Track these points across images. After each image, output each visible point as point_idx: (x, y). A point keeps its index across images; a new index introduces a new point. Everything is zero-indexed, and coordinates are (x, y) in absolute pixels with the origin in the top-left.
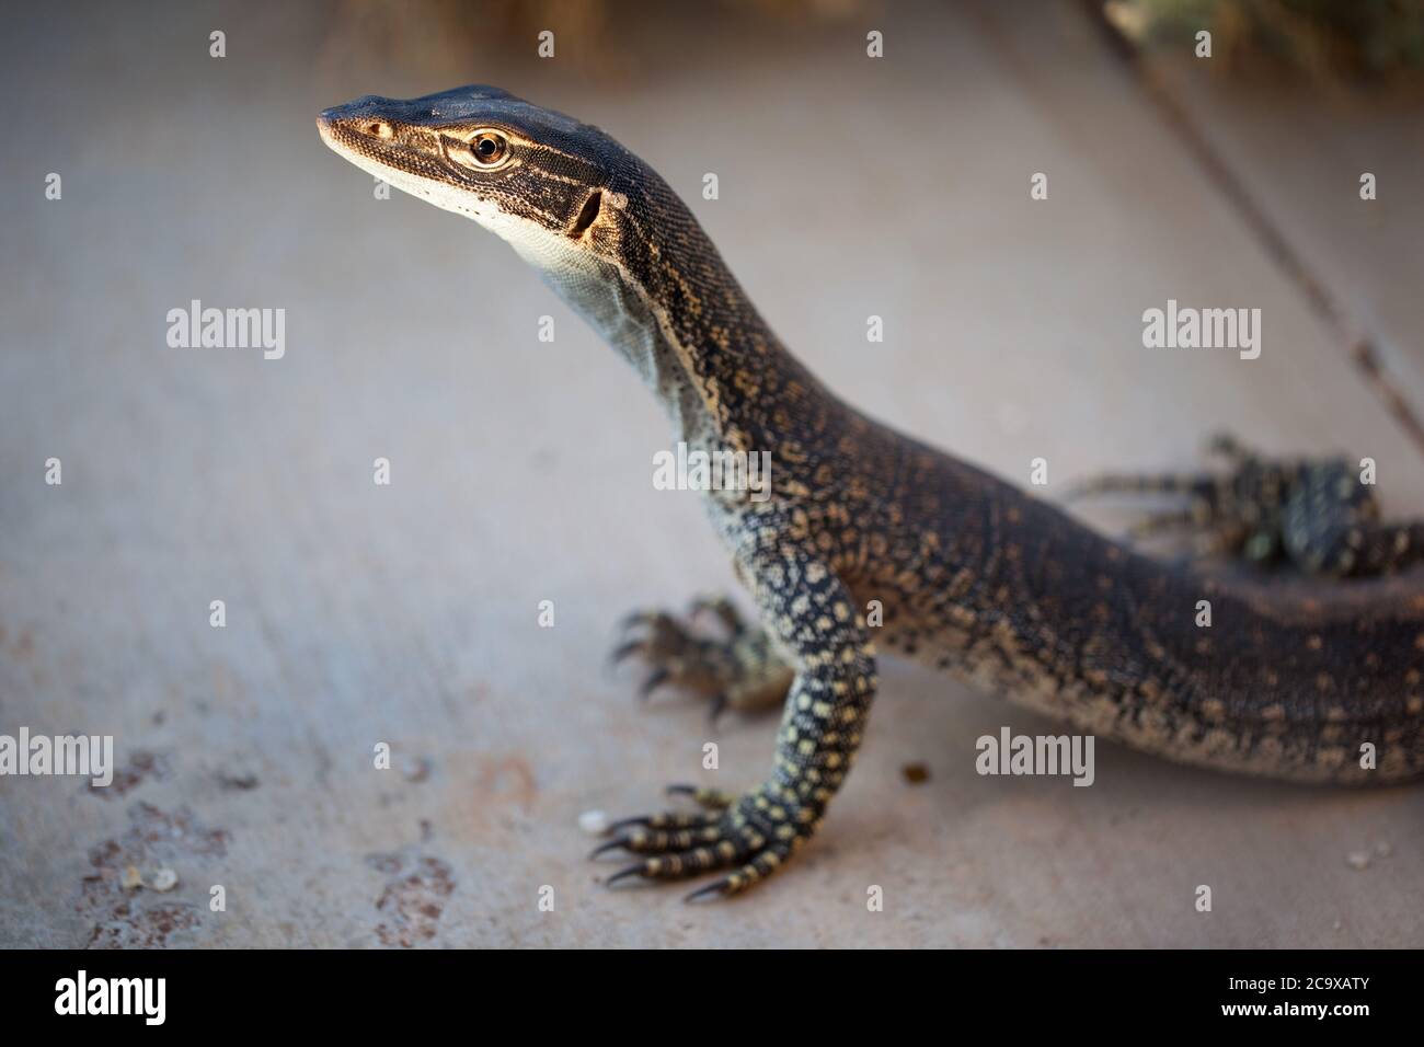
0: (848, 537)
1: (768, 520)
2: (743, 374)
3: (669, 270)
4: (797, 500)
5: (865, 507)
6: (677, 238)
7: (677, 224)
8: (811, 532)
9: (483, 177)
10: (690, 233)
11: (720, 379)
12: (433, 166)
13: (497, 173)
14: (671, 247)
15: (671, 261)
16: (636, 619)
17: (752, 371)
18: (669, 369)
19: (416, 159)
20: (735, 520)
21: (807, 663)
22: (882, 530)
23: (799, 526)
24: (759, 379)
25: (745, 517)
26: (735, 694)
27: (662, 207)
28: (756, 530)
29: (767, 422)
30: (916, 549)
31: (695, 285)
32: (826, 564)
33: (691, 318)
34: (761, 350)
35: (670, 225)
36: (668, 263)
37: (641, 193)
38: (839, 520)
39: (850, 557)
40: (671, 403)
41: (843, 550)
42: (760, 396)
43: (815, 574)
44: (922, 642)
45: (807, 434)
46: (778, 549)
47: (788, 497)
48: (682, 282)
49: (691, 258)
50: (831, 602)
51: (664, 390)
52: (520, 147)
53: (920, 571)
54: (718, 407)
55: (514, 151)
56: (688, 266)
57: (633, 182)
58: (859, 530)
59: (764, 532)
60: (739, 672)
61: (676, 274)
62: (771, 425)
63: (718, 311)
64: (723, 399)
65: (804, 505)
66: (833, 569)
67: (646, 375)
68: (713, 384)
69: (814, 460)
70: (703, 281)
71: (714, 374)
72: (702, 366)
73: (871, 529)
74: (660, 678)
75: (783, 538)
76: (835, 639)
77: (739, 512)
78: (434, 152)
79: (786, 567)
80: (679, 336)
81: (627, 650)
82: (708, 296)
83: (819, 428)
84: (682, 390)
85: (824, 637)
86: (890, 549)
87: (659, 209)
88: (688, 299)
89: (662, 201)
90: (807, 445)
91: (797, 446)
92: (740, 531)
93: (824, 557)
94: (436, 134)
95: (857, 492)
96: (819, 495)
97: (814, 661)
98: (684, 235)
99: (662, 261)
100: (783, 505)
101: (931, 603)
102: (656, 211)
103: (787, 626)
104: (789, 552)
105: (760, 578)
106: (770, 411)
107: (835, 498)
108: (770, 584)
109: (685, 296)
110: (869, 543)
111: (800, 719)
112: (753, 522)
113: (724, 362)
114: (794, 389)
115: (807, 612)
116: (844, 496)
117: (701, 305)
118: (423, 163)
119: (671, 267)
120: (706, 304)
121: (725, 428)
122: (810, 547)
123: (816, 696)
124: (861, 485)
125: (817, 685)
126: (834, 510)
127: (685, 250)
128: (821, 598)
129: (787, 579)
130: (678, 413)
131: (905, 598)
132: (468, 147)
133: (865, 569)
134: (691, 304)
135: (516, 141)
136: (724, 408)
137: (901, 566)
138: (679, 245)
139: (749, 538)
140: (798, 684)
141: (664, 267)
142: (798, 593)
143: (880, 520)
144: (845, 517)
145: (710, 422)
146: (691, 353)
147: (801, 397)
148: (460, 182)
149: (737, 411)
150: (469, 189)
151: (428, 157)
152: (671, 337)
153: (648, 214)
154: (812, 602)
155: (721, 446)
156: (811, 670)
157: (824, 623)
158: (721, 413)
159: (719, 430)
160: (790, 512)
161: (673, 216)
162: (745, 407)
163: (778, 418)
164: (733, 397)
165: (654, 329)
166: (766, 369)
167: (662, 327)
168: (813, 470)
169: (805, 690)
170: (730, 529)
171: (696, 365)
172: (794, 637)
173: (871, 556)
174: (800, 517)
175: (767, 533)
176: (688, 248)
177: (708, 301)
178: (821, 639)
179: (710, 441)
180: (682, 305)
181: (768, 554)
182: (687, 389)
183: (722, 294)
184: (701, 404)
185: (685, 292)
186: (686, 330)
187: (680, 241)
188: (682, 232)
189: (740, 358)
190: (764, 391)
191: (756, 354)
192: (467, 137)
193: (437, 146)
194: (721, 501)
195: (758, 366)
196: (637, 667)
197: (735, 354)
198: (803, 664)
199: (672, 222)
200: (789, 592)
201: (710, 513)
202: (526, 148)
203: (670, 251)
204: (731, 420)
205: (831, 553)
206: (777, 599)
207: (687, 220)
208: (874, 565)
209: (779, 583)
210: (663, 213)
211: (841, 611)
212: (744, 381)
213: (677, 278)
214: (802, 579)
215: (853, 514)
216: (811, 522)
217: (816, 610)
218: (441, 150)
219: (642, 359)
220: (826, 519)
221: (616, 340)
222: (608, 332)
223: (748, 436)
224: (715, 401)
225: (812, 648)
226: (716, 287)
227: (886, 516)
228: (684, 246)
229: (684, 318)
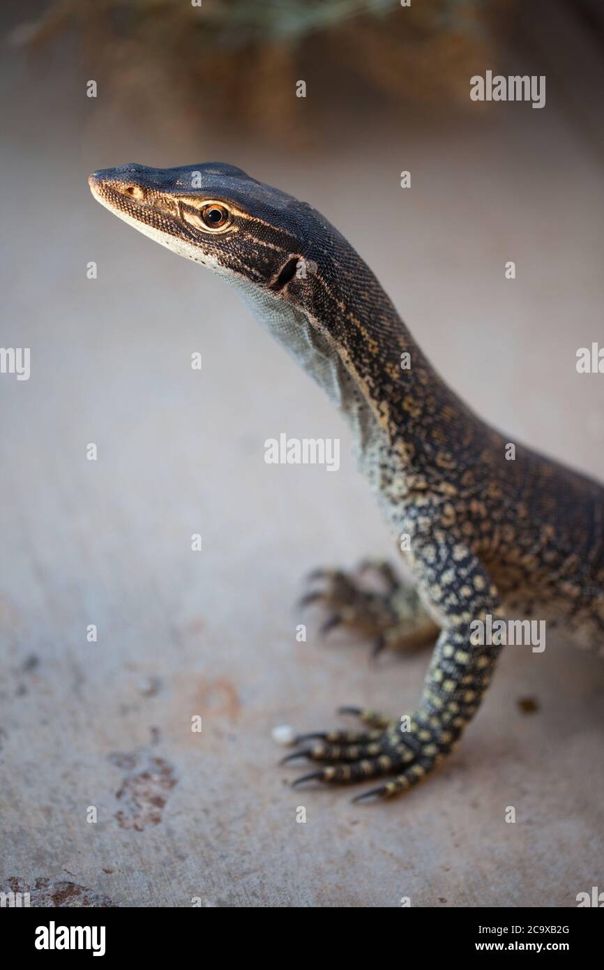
0: (485, 527)
1: (425, 511)
2: (410, 399)
3: (352, 320)
4: (446, 498)
5: (498, 504)
6: (360, 295)
7: (361, 285)
8: (457, 521)
9: (209, 237)
10: (372, 292)
11: (391, 402)
12: (171, 224)
13: (219, 235)
14: (355, 302)
15: (353, 312)
16: (318, 575)
17: (416, 398)
18: (349, 393)
19: (159, 217)
20: (399, 510)
21: (452, 621)
22: (511, 522)
23: (448, 517)
24: (421, 404)
25: (407, 508)
26: (392, 636)
27: (348, 271)
28: (415, 518)
29: (426, 437)
30: (537, 538)
31: (374, 331)
32: (469, 546)
33: (370, 355)
34: (424, 381)
35: (355, 285)
36: (352, 315)
37: (331, 261)
38: (478, 513)
39: (486, 542)
40: (352, 418)
41: (481, 537)
42: (421, 417)
43: (460, 553)
44: (537, 608)
45: (457, 447)
46: (431, 534)
47: (441, 494)
48: (362, 328)
49: (371, 311)
50: (472, 575)
51: (346, 408)
52: (239, 218)
53: (539, 555)
54: (389, 424)
55: (234, 220)
56: (369, 317)
57: (325, 251)
58: (494, 522)
59: (421, 520)
60: (395, 620)
61: (358, 323)
62: (430, 439)
63: (391, 351)
64: (392, 418)
65: (453, 501)
66: (473, 549)
67: (333, 396)
68: (384, 406)
69: (461, 468)
70: (381, 329)
71: (386, 398)
72: (377, 392)
73: (504, 521)
74: (335, 622)
75: (435, 525)
76: (474, 604)
77: (402, 504)
78: (173, 213)
79: (438, 547)
80: (358, 369)
81: (311, 599)
82: (384, 340)
83: (466, 442)
84: (361, 409)
85: (466, 601)
86: (517, 537)
87: (346, 273)
88: (367, 342)
89: (349, 267)
90: (456, 456)
91: (448, 456)
92: (403, 518)
93: (466, 541)
94: (176, 200)
95: (494, 493)
96: (464, 494)
97: (457, 620)
98: (366, 293)
99: (347, 312)
100: (436, 500)
101: (545, 580)
102: (343, 274)
103: (437, 592)
104: (440, 536)
105: (418, 555)
106: (429, 429)
107: (476, 496)
108: (425, 560)
109: (364, 340)
110: (501, 532)
111: (445, 665)
112: (413, 512)
113: (395, 390)
114: (448, 412)
115: (453, 583)
116: (483, 495)
117: (378, 346)
118: (164, 222)
119: (354, 317)
120: (382, 345)
121: (393, 440)
122: (456, 532)
123: (458, 647)
124: (497, 487)
125: (459, 639)
126: (475, 506)
127: (366, 304)
128: (464, 572)
129: (438, 557)
130: (357, 426)
131: (527, 574)
132: (199, 213)
133: (497, 552)
134: (370, 346)
135: (236, 213)
136: (393, 425)
137: (524, 551)
138: (362, 300)
139: (410, 524)
140: (444, 637)
141: (348, 317)
142: (446, 568)
143: (510, 515)
144: (483, 512)
145: (382, 435)
146: (368, 382)
147: (453, 419)
148: (190, 239)
149: (403, 428)
150: (196, 245)
151: (169, 217)
152: (351, 369)
153: (336, 277)
154: (457, 575)
155: (390, 453)
156: (454, 627)
157: (465, 591)
158: (390, 429)
159: (388, 442)
160: (442, 506)
161: (357, 278)
162: (410, 424)
163: (435, 434)
164: (399, 416)
165: (337, 362)
166: (427, 397)
167: (344, 362)
168: (461, 475)
169: (449, 642)
170: (395, 517)
171: (372, 391)
172: (442, 601)
173: (502, 542)
174: (449, 510)
175: (424, 521)
176: (369, 303)
177: (384, 344)
178: (463, 603)
179: (381, 449)
180: (361, 346)
181: (423, 537)
182: (363, 409)
183: (395, 338)
184: (375, 421)
185: (365, 336)
186: (365, 364)
187: (363, 297)
188: (364, 290)
189: (407, 387)
190: (425, 413)
191: (420, 385)
192: (199, 205)
193: (176, 209)
194: (389, 495)
195: (421, 394)
196: (318, 612)
197: (404, 384)
198: (447, 622)
199: (356, 283)
200: (439, 567)
201: (380, 504)
202: (243, 219)
203: (354, 305)
204: (398, 434)
205: (472, 538)
206: (430, 572)
207: (370, 281)
208: (504, 548)
209: (432, 559)
210: (349, 276)
211: (479, 582)
212: (410, 405)
213: (359, 326)
214: (450, 556)
215: (490, 509)
216: (458, 514)
217: (461, 582)
218: (179, 212)
219: (329, 384)
220: (469, 513)
221: (308, 367)
222: (302, 361)
223: (411, 447)
224: (386, 419)
225: (456, 610)
226: (391, 333)
227: (515, 511)
228: (366, 301)
229: (363, 355)
